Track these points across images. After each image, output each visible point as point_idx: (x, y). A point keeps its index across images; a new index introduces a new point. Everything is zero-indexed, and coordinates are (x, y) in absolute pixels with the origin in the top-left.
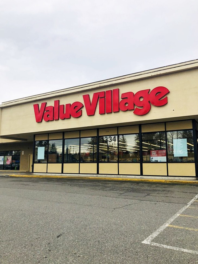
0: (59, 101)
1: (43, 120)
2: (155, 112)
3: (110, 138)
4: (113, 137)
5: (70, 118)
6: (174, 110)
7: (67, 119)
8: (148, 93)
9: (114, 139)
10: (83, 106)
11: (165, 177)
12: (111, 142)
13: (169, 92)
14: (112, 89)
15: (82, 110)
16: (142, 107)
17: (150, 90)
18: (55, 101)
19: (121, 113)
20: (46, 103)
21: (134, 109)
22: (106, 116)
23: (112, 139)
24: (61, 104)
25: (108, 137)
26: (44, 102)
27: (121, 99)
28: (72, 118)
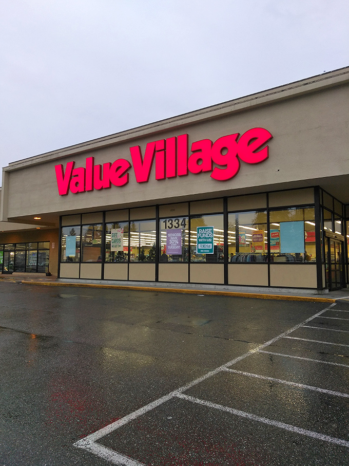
0: (93, 158)
1: (70, 192)
2: (246, 175)
3: (177, 221)
4: (181, 220)
5: (110, 187)
6: (278, 170)
7: (106, 188)
8: (236, 140)
9: (183, 223)
10: (130, 167)
11: (265, 288)
12: (178, 227)
13: (271, 138)
14: (176, 135)
15: (128, 174)
16: (226, 165)
17: (239, 134)
18: (87, 159)
19: (191, 178)
20: (74, 162)
21: (212, 171)
22: (168, 183)
23: (180, 223)
24: (96, 163)
25: (174, 219)
26: (71, 160)
27: (190, 153)
28: (114, 188)
